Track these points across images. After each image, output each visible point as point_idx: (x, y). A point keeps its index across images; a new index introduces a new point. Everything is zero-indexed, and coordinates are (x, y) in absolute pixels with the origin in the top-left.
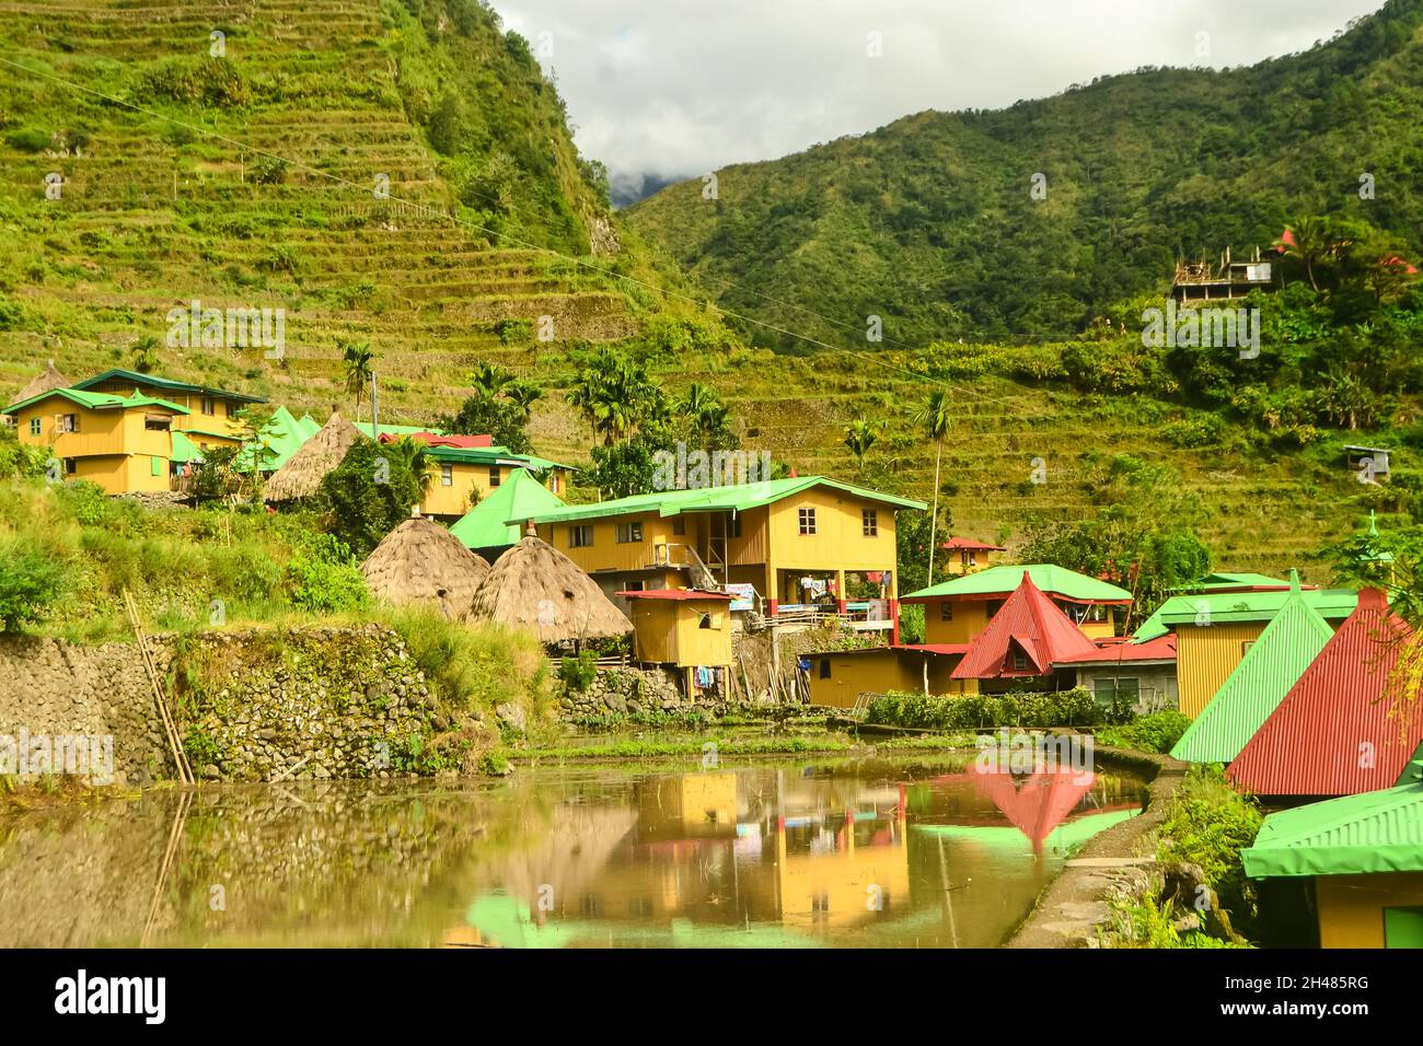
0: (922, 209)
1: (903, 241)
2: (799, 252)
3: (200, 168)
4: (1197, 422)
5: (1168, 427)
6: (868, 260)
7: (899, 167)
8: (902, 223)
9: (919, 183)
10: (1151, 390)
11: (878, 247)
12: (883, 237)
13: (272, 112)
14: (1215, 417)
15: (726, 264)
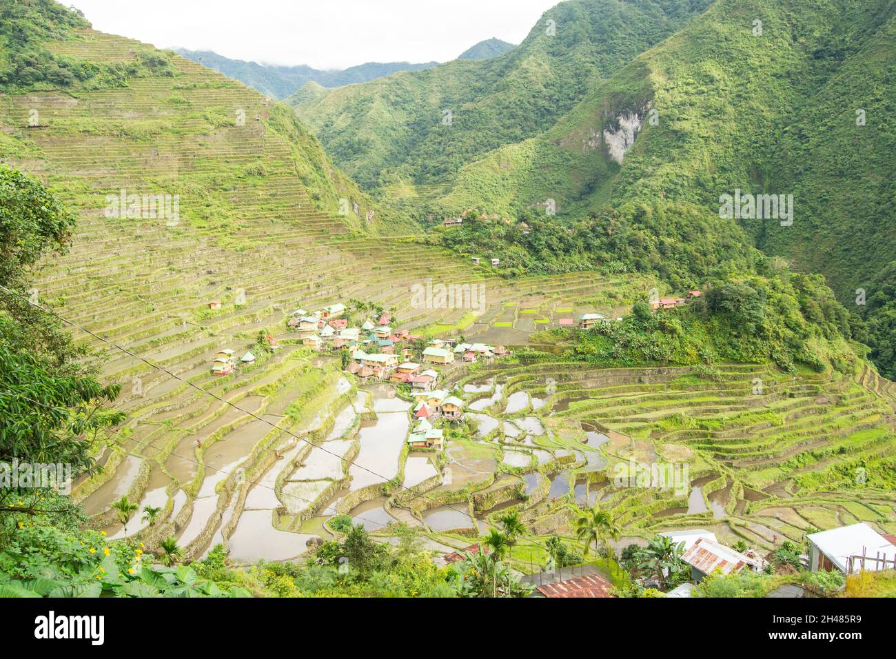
0: (400, 100)
1: (395, 109)
2: (369, 114)
3: (261, 193)
4: (447, 252)
5: (443, 252)
6: (387, 115)
7: (394, 87)
8: (395, 104)
9: (399, 92)
10: (441, 245)
11: (389, 111)
12: (391, 108)
13: (272, 177)
14: (451, 251)
15: (350, 115)
